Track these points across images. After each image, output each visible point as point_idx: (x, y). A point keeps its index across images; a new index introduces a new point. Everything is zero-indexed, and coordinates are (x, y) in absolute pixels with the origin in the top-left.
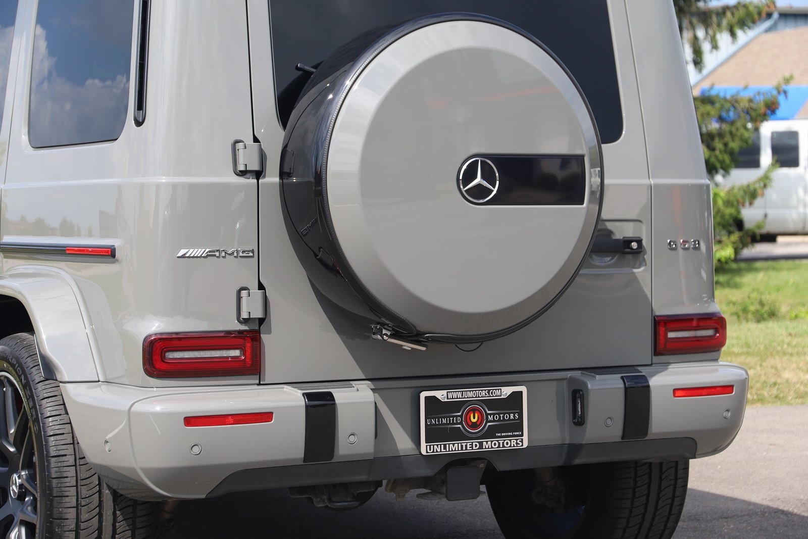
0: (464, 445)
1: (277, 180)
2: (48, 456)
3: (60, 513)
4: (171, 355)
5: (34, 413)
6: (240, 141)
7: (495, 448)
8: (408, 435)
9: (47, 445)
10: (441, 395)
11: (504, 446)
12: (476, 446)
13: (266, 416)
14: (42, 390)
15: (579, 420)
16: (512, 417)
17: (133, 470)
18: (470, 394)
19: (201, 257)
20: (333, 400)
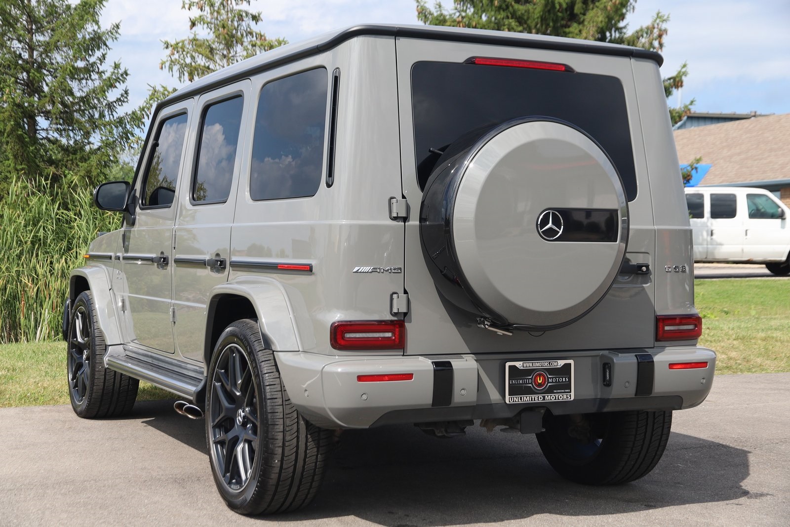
0: (533, 397)
1: (418, 223)
2: (265, 398)
3: (273, 435)
4: (348, 335)
5: (256, 371)
6: (394, 198)
7: (553, 400)
8: (497, 389)
9: (265, 392)
10: (519, 364)
11: (558, 399)
12: (541, 398)
13: (408, 376)
14: (261, 356)
15: (607, 383)
16: (564, 380)
17: (324, 409)
18: (538, 365)
19: (368, 272)
20: (452, 366)
